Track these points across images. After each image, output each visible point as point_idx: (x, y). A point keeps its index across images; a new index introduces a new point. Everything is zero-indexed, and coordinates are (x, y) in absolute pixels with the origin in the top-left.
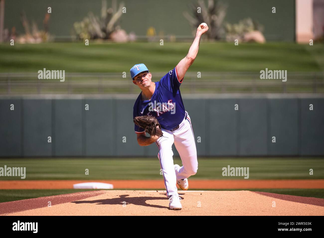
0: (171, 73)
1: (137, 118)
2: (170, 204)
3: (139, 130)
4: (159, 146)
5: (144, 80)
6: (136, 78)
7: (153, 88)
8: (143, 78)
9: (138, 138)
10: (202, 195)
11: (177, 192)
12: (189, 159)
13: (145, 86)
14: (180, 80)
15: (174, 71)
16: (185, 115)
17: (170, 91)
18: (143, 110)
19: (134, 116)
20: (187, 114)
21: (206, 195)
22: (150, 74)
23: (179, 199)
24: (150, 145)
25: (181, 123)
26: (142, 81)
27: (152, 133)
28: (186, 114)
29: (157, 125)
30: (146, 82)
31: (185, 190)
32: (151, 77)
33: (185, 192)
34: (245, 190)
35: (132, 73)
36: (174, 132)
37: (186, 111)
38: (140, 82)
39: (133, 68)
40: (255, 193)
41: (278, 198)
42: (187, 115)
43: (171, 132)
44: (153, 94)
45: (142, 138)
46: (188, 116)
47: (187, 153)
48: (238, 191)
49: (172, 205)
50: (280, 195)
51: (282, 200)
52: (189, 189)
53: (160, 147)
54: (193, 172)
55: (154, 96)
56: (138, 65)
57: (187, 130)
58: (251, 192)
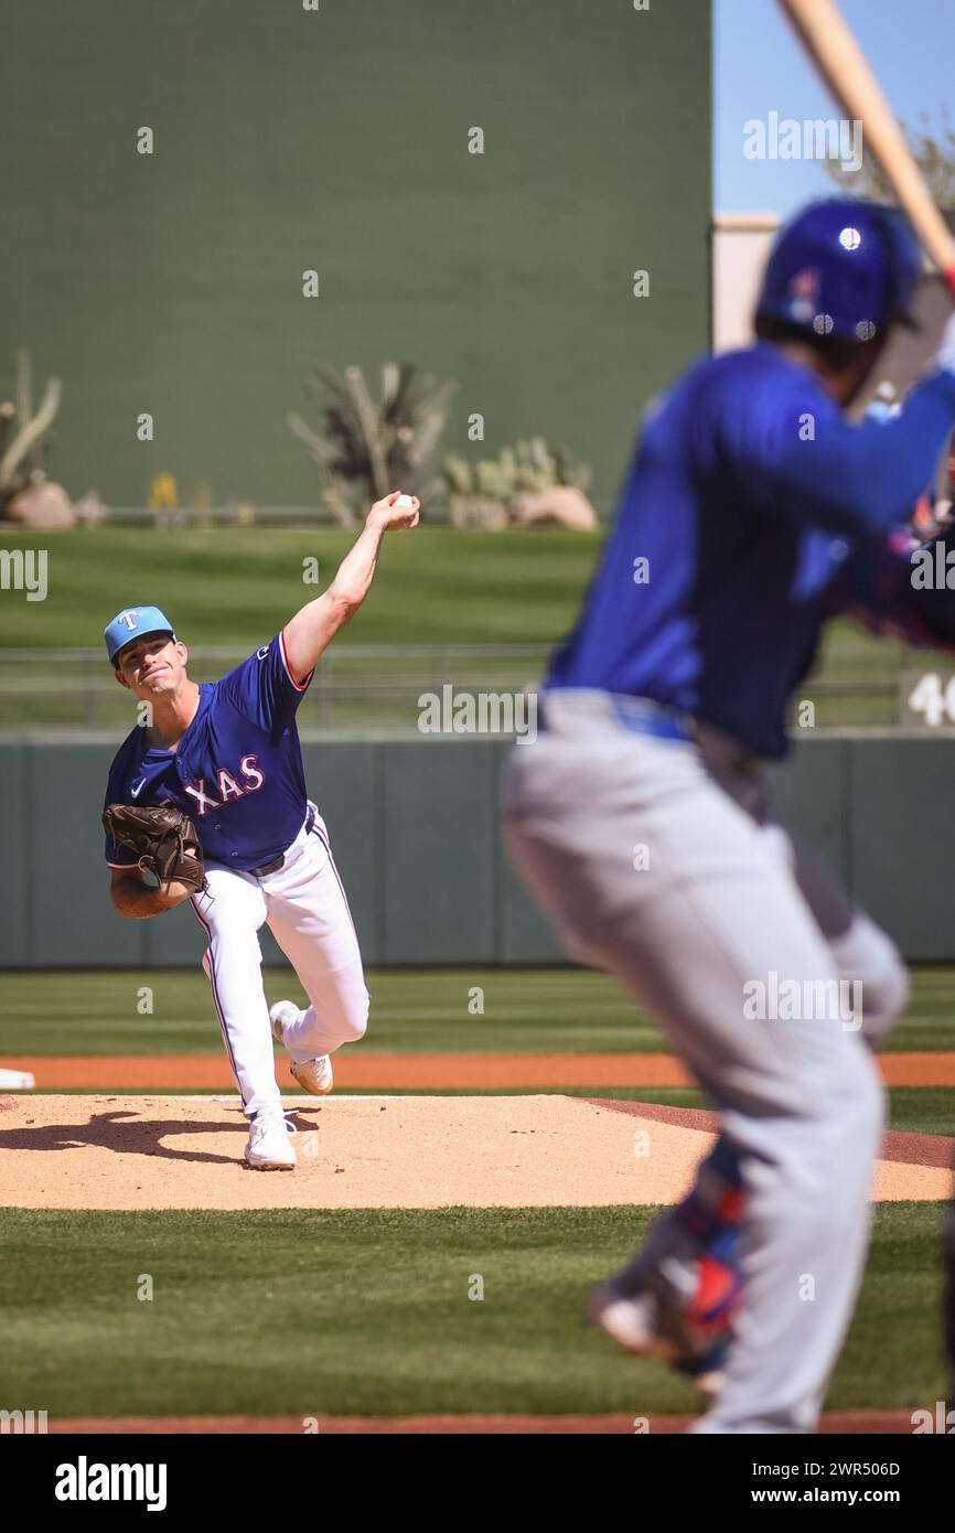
0: (262, 654)
1: (116, 808)
2: (249, 1147)
3: (118, 857)
4: (207, 925)
5: (154, 666)
6: (125, 658)
7: (189, 702)
8: (149, 658)
9: (114, 886)
10: (386, 1111)
11: (282, 1102)
12: (331, 982)
13: (157, 689)
14: (298, 679)
15: (274, 646)
16: (307, 817)
17: (254, 720)
18: (141, 786)
19: (110, 800)
20: (316, 813)
21: (403, 1113)
22: (181, 649)
23: (286, 1128)
24: (154, 915)
25: (290, 844)
26: (146, 668)
27: (166, 871)
28: (312, 811)
29: (188, 844)
30: (160, 673)
31: (322, 1093)
32: (184, 661)
33: (319, 1102)
34: (550, 1091)
35: (110, 640)
36: (265, 882)
37: (309, 802)
38: (138, 671)
39: (115, 621)
40: (587, 1103)
41: (677, 1123)
42: (314, 816)
43: (252, 877)
44: (188, 725)
45: (133, 890)
46: (319, 821)
47: (322, 958)
48: (524, 1097)
49: (256, 1150)
50: (683, 1110)
51: (690, 1130)
52: (335, 1091)
53: (214, 927)
54: (353, 1030)
55: (191, 737)
56: (134, 612)
57: (314, 872)
58: (570, 1098)
